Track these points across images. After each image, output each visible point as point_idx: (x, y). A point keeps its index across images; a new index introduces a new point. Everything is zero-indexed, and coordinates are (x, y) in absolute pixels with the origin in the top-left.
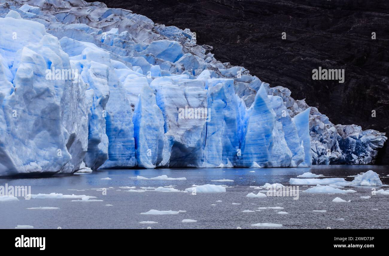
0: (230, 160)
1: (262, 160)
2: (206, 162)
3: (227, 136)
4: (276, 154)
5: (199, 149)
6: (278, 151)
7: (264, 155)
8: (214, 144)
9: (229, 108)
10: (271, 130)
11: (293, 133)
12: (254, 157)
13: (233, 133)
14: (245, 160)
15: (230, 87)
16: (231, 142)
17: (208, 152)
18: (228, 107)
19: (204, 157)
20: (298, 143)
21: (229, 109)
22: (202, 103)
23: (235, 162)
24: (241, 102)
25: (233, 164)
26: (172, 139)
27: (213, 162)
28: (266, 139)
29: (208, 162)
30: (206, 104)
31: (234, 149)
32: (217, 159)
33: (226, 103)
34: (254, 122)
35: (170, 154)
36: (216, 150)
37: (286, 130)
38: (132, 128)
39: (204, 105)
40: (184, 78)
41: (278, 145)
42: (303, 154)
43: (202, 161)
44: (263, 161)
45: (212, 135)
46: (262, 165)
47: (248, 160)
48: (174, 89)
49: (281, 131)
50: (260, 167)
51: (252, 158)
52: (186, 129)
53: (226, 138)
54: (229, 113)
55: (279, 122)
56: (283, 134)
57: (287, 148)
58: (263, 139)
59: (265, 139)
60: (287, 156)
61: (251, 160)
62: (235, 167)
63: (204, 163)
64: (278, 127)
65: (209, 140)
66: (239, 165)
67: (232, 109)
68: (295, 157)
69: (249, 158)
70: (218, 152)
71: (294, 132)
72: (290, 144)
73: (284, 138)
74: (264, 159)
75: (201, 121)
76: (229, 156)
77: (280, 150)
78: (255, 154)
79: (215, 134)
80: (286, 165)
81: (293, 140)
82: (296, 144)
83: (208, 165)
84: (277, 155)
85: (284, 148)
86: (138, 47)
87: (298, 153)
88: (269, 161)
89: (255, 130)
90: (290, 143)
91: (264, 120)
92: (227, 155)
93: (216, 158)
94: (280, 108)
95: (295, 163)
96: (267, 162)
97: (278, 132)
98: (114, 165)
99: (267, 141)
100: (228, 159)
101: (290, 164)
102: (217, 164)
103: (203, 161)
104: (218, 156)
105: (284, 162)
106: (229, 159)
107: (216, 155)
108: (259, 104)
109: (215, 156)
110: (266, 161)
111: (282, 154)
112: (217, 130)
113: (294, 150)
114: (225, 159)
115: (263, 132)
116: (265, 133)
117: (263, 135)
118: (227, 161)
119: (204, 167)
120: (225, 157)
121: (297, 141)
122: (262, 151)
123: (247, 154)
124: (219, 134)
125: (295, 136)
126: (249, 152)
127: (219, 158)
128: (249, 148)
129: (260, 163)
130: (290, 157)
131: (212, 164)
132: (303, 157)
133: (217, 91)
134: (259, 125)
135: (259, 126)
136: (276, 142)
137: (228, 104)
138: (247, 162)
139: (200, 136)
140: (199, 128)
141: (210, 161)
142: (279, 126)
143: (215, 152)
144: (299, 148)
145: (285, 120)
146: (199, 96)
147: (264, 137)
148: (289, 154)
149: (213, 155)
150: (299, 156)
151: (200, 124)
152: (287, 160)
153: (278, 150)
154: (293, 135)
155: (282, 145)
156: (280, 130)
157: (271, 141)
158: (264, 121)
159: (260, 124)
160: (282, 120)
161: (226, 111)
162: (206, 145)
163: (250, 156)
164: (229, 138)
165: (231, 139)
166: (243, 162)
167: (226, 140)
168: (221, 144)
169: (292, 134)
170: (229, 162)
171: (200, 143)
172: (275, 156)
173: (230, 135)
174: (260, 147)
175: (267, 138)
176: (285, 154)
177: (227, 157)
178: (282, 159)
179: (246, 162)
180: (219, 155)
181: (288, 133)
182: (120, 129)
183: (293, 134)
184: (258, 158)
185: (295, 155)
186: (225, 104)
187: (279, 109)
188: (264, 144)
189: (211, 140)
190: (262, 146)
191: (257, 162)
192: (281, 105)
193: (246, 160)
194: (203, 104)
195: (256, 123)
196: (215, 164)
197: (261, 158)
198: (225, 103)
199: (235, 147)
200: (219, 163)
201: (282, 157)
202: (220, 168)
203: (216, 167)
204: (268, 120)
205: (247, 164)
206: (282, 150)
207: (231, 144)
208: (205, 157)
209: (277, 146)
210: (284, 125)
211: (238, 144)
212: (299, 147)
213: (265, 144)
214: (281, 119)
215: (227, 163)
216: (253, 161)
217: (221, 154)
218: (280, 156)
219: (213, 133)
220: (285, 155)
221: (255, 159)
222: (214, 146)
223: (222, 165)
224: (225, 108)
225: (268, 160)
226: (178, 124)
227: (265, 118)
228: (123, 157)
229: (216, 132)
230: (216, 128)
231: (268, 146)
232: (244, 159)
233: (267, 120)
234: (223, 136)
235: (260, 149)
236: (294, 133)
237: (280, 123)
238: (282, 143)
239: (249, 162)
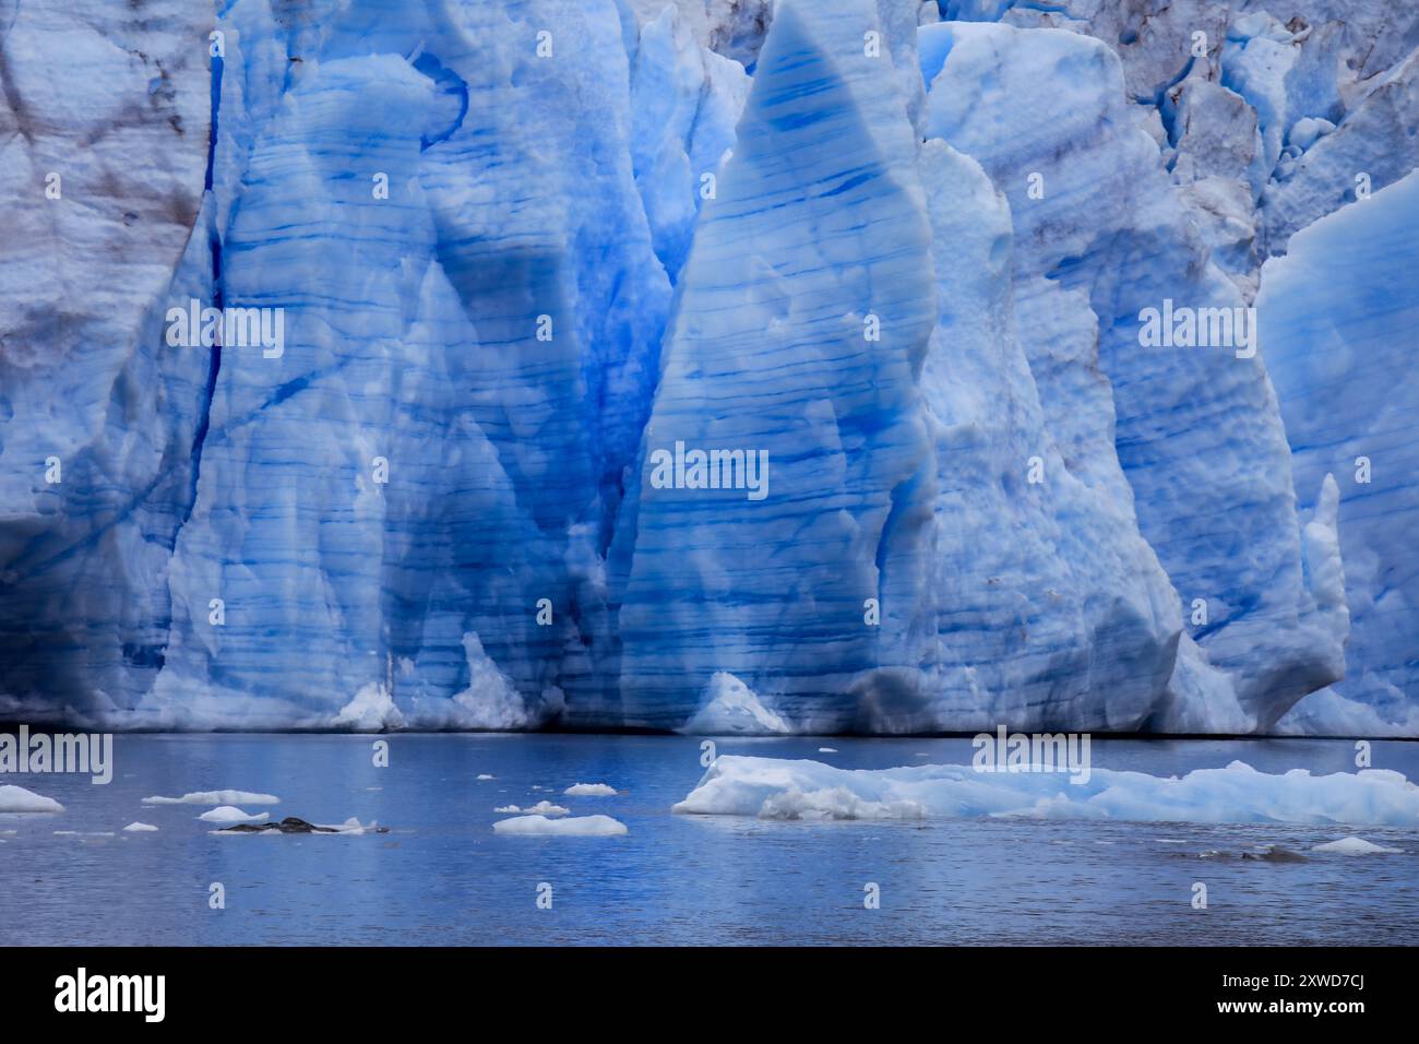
0: (498, 651)
1: (806, 655)
2: (195, 673)
3: (467, 421)
4: (981, 599)
5: (93, 540)
6: (1006, 577)
7: (823, 608)
8: (289, 496)
9: (486, 139)
11: (1220, 399)
12: (725, 632)
13: (534, 395)
14: (639, 653)
16: (521, 484)
17: (224, 577)
18: (478, 133)
19: (165, 623)
20: (1278, 499)
21: (488, 150)
22: (162, 89)
23: (557, 681)
24: (706, 90)
25: (529, 700)
27: (265, 670)
28: (853, 453)
29: (218, 674)
30: (193, 101)
31: (540, 547)
32: (316, 645)
33: (462, 90)
34: (739, 287)
36: (311, 556)
39: (179, 101)
41: (1007, 516)
42: (1322, 608)
43: (151, 659)
44: (822, 671)
45: (277, 411)
46: (810, 704)
47: (669, 660)
49: (1079, 378)
50: (775, 722)
51: (701, 633)
53: (462, 436)
54: (486, 192)
56: (1099, 409)
58: (817, 454)
59: (842, 458)
60: (1121, 624)
61: (692, 660)
62: (551, 725)
63: (163, 679)
64: (1049, 342)
65: (240, 453)
66: (595, 703)
67: (521, 158)
69: (679, 635)
70: (332, 573)
71: (1235, 392)
73: (1110, 445)
74: (833, 646)
75: (124, 261)
76: (494, 612)
77: (1030, 566)
78: (737, 597)
79: (311, 400)
81: (1225, 472)
82: (1258, 512)
83: (208, 705)
84: (992, 609)
85: (1091, 544)
87: (1269, 595)
88: (883, 671)
90: (1186, 495)
91: (839, 266)
92: (470, 610)
93: (306, 634)
94: (1085, 147)
95: (1242, 698)
96: (862, 679)
97: (1026, 389)
99: (856, 470)
100: (472, 642)
101: (1164, 702)
102: (314, 691)
103: (159, 662)
104: (332, 619)
105: (1085, 683)
106: (488, 647)
107: (305, 603)
109: (292, 615)
110: (853, 665)
111: (1058, 607)
112: (325, 357)
114: (435, 649)
116: (841, 390)
117: (824, 408)
118: (463, 665)
119: (165, 716)
120: (438, 627)
122: (803, 567)
123: (658, 595)
124: (358, 396)
125: (1242, 427)
126: (677, 584)
127: (347, 631)
128: (676, 539)
129: (784, 684)
131: (259, 691)
132: (1325, 636)
134: (783, 314)
135: (778, 327)
137: (477, 100)
138: (659, 681)
139: (99, 415)
140: (91, 328)
141: (240, 659)
142: (1054, 327)
143: (296, 578)
145: (1137, 270)
147: (831, 436)
149: (274, 601)
150: (1285, 623)
151: (105, 297)
152: (1126, 659)
153: (1004, 567)
154: (1227, 412)
155: (1060, 517)
158: (829, 278)
159: (794, 306)
161: (453, 168)
162: (202, 506)
163: (685, 616)
164: (491, 438)
165: (518, 447)
166: (617, 675)
167: (455, 456)
168: (367, 499)
169: (1205, 404)
170: (486, 676)
171: (99, 480)
172: (961, 619)
173: (501, 408)
175: (857, 441)
177: (466, 627)
178: (1054, 648)
179: (642, 681)
180: (345, 607)
183: (1218, 407)
184: (766, 636)
185: (1236, 617)
186: (454, 101)
187: (1068, 161)
188: (830, 504)
189: (259, 459)
190: (813, 517)
191: (756, 679)
192: (1102, 121)
193: (650, 660)
194: (170, 96)
195: (749, 297)
196: (296, 698)
197: (801, 635)
198: (451, 91)
199: (562, 524)
200: (340, 685)
201: (1053, 629)
202: (348, 729)
203: (306, 723)
204: (878, 268)
205: (651, 692)
206: (1060, 567)
207: (511, 498)
208: (186, 625)
209: (993, 527)
211: (597, 502)
212: (1284, 536)
213: (843, 500)
215: (458, 685)
216: (708, 672)
217: (369, 590)
218: (1034, 621)
219: (287, 391)
220: (1098, 616)
221: (739, 653)
222: (291, 511)
223: (370, 705)
224: (445, 137)
225: (871, 657)
227: (845, 249)
229: (313, 375)
230: (324, 334)
232: (627, 645)
233: (857, 270)
234: (404, 419)
235: (787, 554)
236: (1231, 403)
237: (1079, 294)
238: (1063, 500)
239: (678, 680)
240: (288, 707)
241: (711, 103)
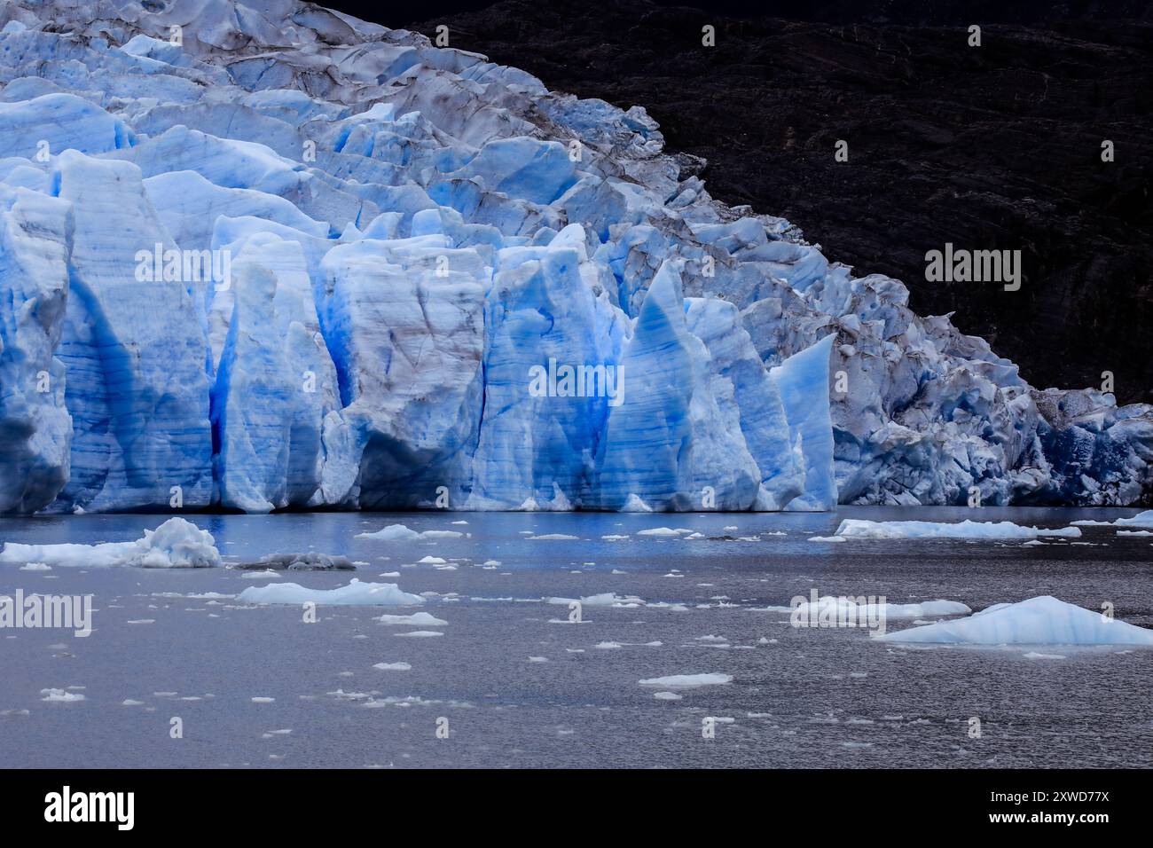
0: (563, 488)
1: (656, 488)
2: (480, 493)
3: (554, 418)
4: (705, 471)
5: (453, 454)
6: (712, 464)
7: (662, 474)
8: (506, 441)
9: (559, 334)
10: (686, 401)
11: (769, 410)
12: (632, 481)
13: (572, 410)
14: (607, 488)
15: (565, 273)
16: (569, 436)
17: (488, 465)
18: (557, 332)
19: (471, 479)
20: (785, 440)
21: (560, 337)
22: (470, 320)
23: (579, 496)
24: (614, 318)
25: (572, 502)
26: (365, 425)
27: (500, 493)
28: (670, 427)
29: (486, 494)
30: (479, 323)
31: (574, 455)
32: (515, 486)
33: (552, 319)
34: (635, 377)
35: (355, 470)
36: (512, 459)
37: (748, 402)
38: (204, 391)
39: (475, 323)
40: (433, 244)
41: (712, 446)
42: (798, 473)
43: (467, 490)
44: (661, 493)
45: (502, 415)
46: (657, 503)
47: (616, 490)
48: (386, 277)
49: (729, 404)
50: (648, 508)
51: (625, 482)
52: (411, 396)
53: (552, 422)
54: (559, 350)
55: (724, 377)
56: (735, 414)
57: (747, 454)
58: (659, 427)
59: (667, 429)
60: (744, 478)
61: (622, 490)
62: (578, 510)
63: (471, 496)
64: (721, 393)
65: (492, 428)
66: (592, 503)
67: (569, 339)
68: (774, 482)
69: (619, 482)
70: (518, 464)
71: (773, 408)
72: (757, 443)
73: (739, 424)
74: (664, 485)
75: (461, 371)
76: (562, 476)
77: (718, 461)
78: (636, 471)
79: (512, 412)
80: (740, 503)
81: (771, 432)
82: (780, 444)
83: (485, 504)
84: (708, 474)
85: (735, 454)
86: (446, 159)
87: (783, 469)
88: (679, 493)
89: (637, 401)
90: (759, 440)
91: (666, 371)
92: (555, 475)
93: (511, 482)
94: (729, 335)
95: (775, 500)
96: (673, 495)
97: (716, 408)
98: (141, 501)
99: (671, 432)
100: (555, 484)
101: (755, 502)
102: (514, 499)
103: (470, 491)
104: (518, 478)
105: (734, 496)
106: (560, 486)
107: (511, 473)
108: (651, 323)
109: (507, 477)
110: (670, 491)
111: (726, 473)
112: (516, 399)
113: (773, 460)
114: (545, 487)
115: (660, 405)
116: (667, 408)
117: (662, 414)
118: (553, 492)
119: (472, 507)
120: (545, 480)
121: (780, 433)
122: (655, 462)
123: (612, 470)
124: (524, 411)
125: (775, 419)
126: (618, 467)
127: (523, 482)
128: (618, 453)
129: (650, 497)
130: (753, 480)
131: (498, 499)
132: (799, 481)
133: (518, 283)
134: (649, 385)
135: (647, 389)
136: (708, 437)
137: (557, 322)
138: (613, 496)
139: (455, 417)
140: (453, 391)
141: (493, 490)
142: (722, 389)
143: (508, 466)
144: (788, 454)
145: (745, 372)
146: (462, 297)
147: (664, 422)
148: (749, 473)
149: (502, 473)
150: (788, 477)
151: (457, 382)
152: (745, 489)
153: (711, 461)
154: (770, 415)
155: (726, 446)
156: (727, 400)
157: (686, 434)
158: (663, 375)
159: (652, 383)
160: (734, 372)
161: (551, 342)
162: (481, 444)
163: (620, 477)
164: (561, 423)
165: (568, 425)
166: (600, 494)
167: (550, 429)
168: (528, 442)
169: (764, 412)
170: (559, 494)
171: (455, 436)
172: (700, 477)
173: (563, 414)
174: (651, 451)
175: (671, 424)
176: (735, 471)
177: (553, 480)
178: (725, 485)
179: (608, 496)
180: (522, 474)
181: (754, 411)
182: (161, 393)
183: (768, 413)
184: (645, 482)
185: (773, 476)
186: (550, 322)
187: (724, 339)
188: (663, 442)
189: (497, 430)
190: (658, 447)
191: (642, 495)
192: (734, 327)
193: (610, 490)
194: (472, 322)
195: (638, 380)
196: (508, 501)
197: (655, 482)
198: (549, 319)
199: (581, 449)
200: (521, 497)
201: (725, 480)
202: (524, 511)
203: (512, 509)
204: (677, 372)
205: (609, 499)
206: (727, 461)
207: (566, 441)
208: (477, 480)
209: (708, 449)
210: (740, 386)
211: (591, 442)
212: (787, 451)
213: (667, 441)
214: (731, 367)
215: (552, 497)
216: (628, 493)
217: (529, 469)
218: (720, 477)
219: (505, 409)
220: (738, 476)
221: (636, 487)
222: (506, 445)
223: (530, 504)
224: (547, 333)
225: (676, 488)
226: (388, 379)
227: (667, 366)
228: (172, 476)
229: (512, 404)
230: (515, 392)
231: (677, 447)
232: (603, 486)
233: (671, 372)
234: (537, 417)
235: (651, 458)
236: (772, 412)
237: (728, 379)
238: (727, 441)
239: (618, 496)
240: (506, 504)
241: (616, 322)
